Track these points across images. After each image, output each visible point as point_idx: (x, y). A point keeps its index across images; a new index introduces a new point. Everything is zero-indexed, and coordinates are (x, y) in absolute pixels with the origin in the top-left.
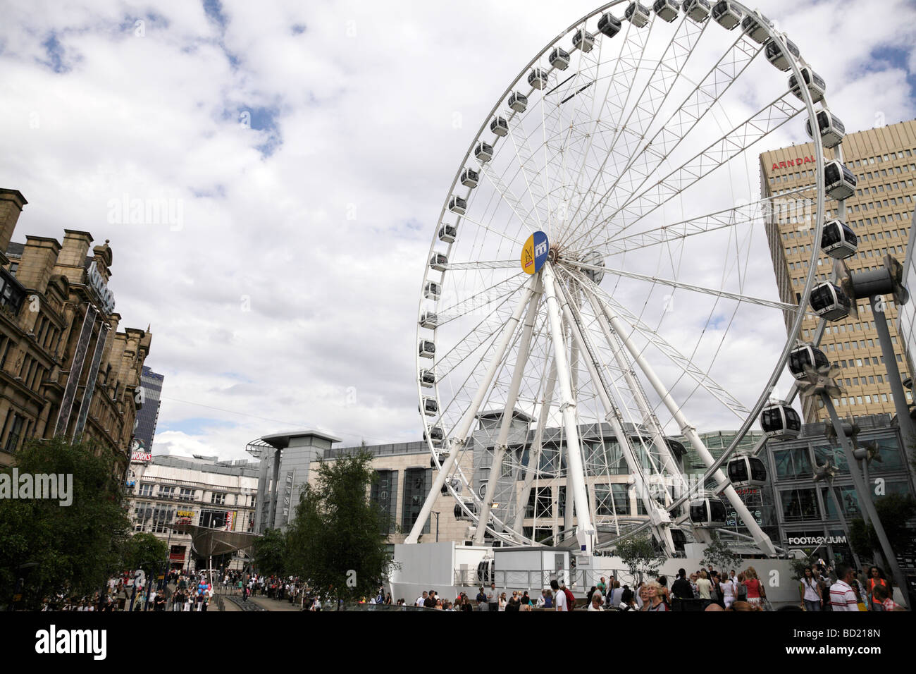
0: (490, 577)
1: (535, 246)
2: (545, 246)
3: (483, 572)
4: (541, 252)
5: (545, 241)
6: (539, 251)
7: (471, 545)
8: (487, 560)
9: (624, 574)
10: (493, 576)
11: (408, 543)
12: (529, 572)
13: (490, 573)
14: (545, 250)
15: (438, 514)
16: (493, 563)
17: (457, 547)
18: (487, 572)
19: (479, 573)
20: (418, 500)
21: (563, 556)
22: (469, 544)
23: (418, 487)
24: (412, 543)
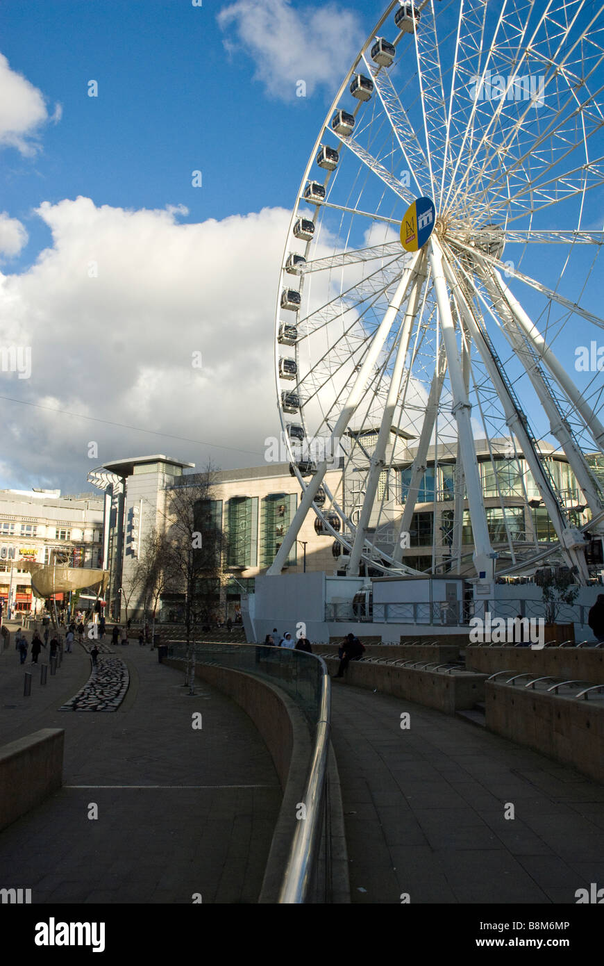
0: (367, 610)
1: (418, 215)
2: (430, 215)
3: (359, 605)
4: (425, 223)
5: (431, 210)
6: (423, 221)
7: (345, 575)
8: (364, 592)
9: (533, 605)
10: (371, 610)
11: (271, 574)
12: (415, 605)
13: (367, 606)
14: (431, 220)
15: (305, 543)
16: (371, 596)
17: (328, 577)
18: (364, 605)
19: (355, 607)
20: (282, 529)
21: (455, 585)
22: (341, 573)
23: (282, 515)
24: (274, 574)
